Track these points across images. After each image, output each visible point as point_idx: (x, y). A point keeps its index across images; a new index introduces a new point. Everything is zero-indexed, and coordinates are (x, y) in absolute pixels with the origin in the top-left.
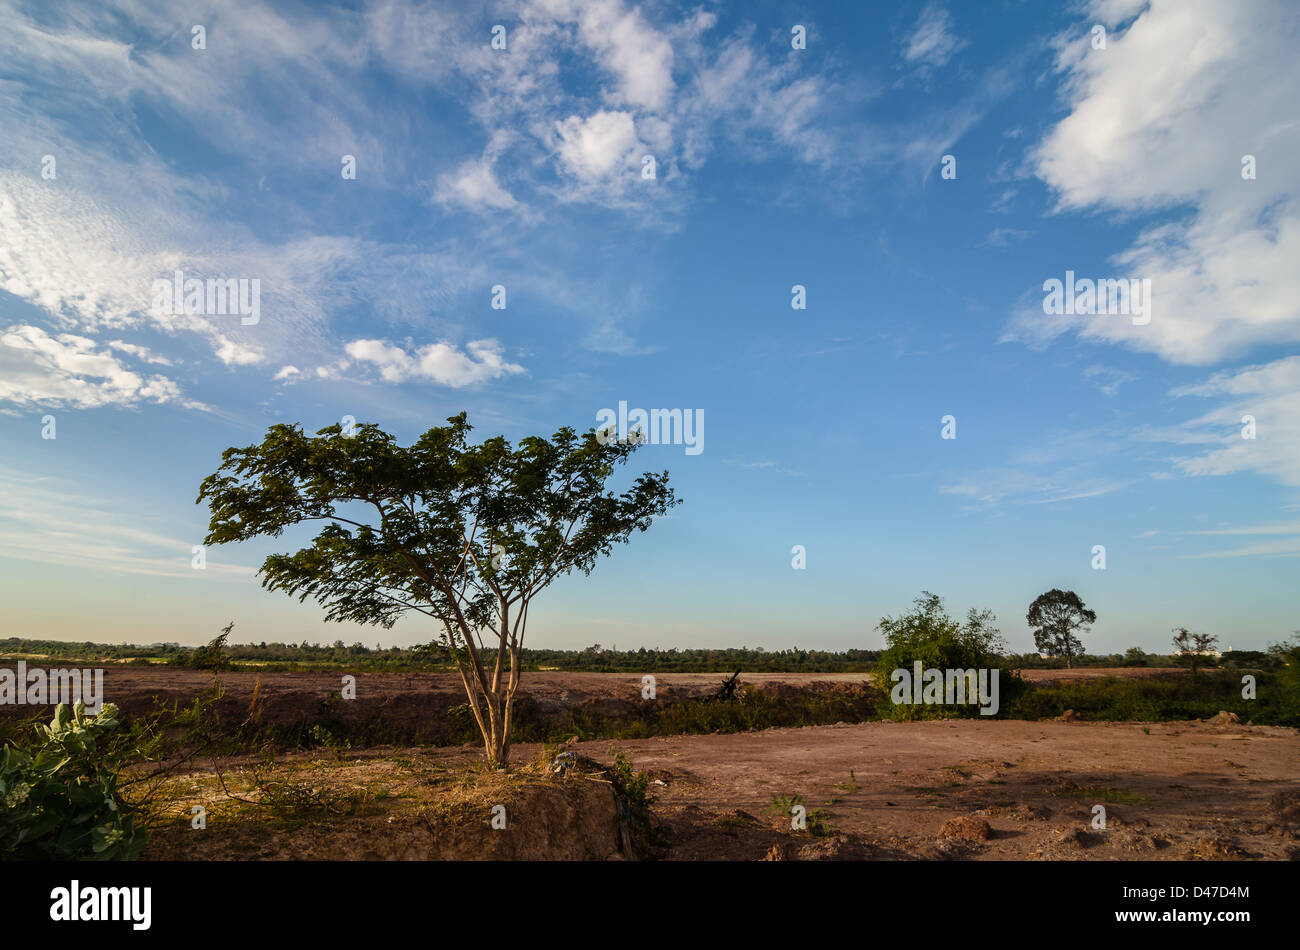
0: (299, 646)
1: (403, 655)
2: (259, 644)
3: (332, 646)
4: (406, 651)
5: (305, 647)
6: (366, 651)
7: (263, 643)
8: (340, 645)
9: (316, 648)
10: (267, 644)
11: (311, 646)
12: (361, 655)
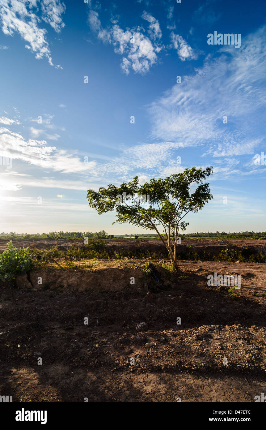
0: (207, 233)
1: (237, 235)
2: (196, 233)
3: (216, 233)
4: (238, 234)
5: (209, 233)
6: (226, 234)
7: (198, 233)
8: (218, 232)
9: (212, 233)
10: (199, 233)
11: (210, 233)
12: (224, 235)
